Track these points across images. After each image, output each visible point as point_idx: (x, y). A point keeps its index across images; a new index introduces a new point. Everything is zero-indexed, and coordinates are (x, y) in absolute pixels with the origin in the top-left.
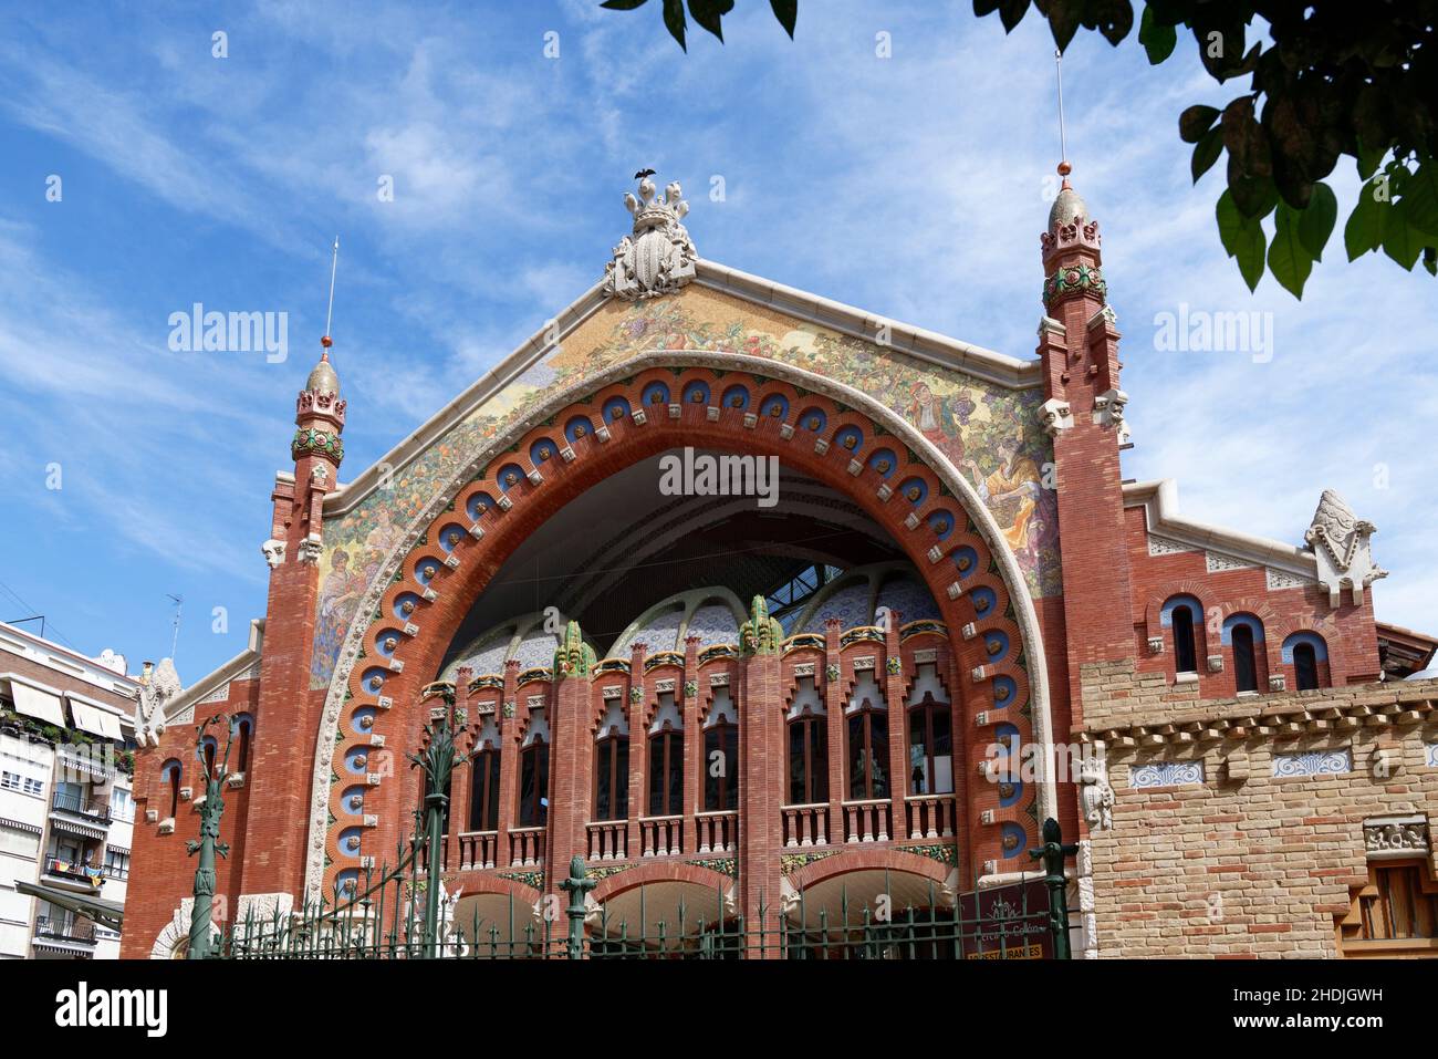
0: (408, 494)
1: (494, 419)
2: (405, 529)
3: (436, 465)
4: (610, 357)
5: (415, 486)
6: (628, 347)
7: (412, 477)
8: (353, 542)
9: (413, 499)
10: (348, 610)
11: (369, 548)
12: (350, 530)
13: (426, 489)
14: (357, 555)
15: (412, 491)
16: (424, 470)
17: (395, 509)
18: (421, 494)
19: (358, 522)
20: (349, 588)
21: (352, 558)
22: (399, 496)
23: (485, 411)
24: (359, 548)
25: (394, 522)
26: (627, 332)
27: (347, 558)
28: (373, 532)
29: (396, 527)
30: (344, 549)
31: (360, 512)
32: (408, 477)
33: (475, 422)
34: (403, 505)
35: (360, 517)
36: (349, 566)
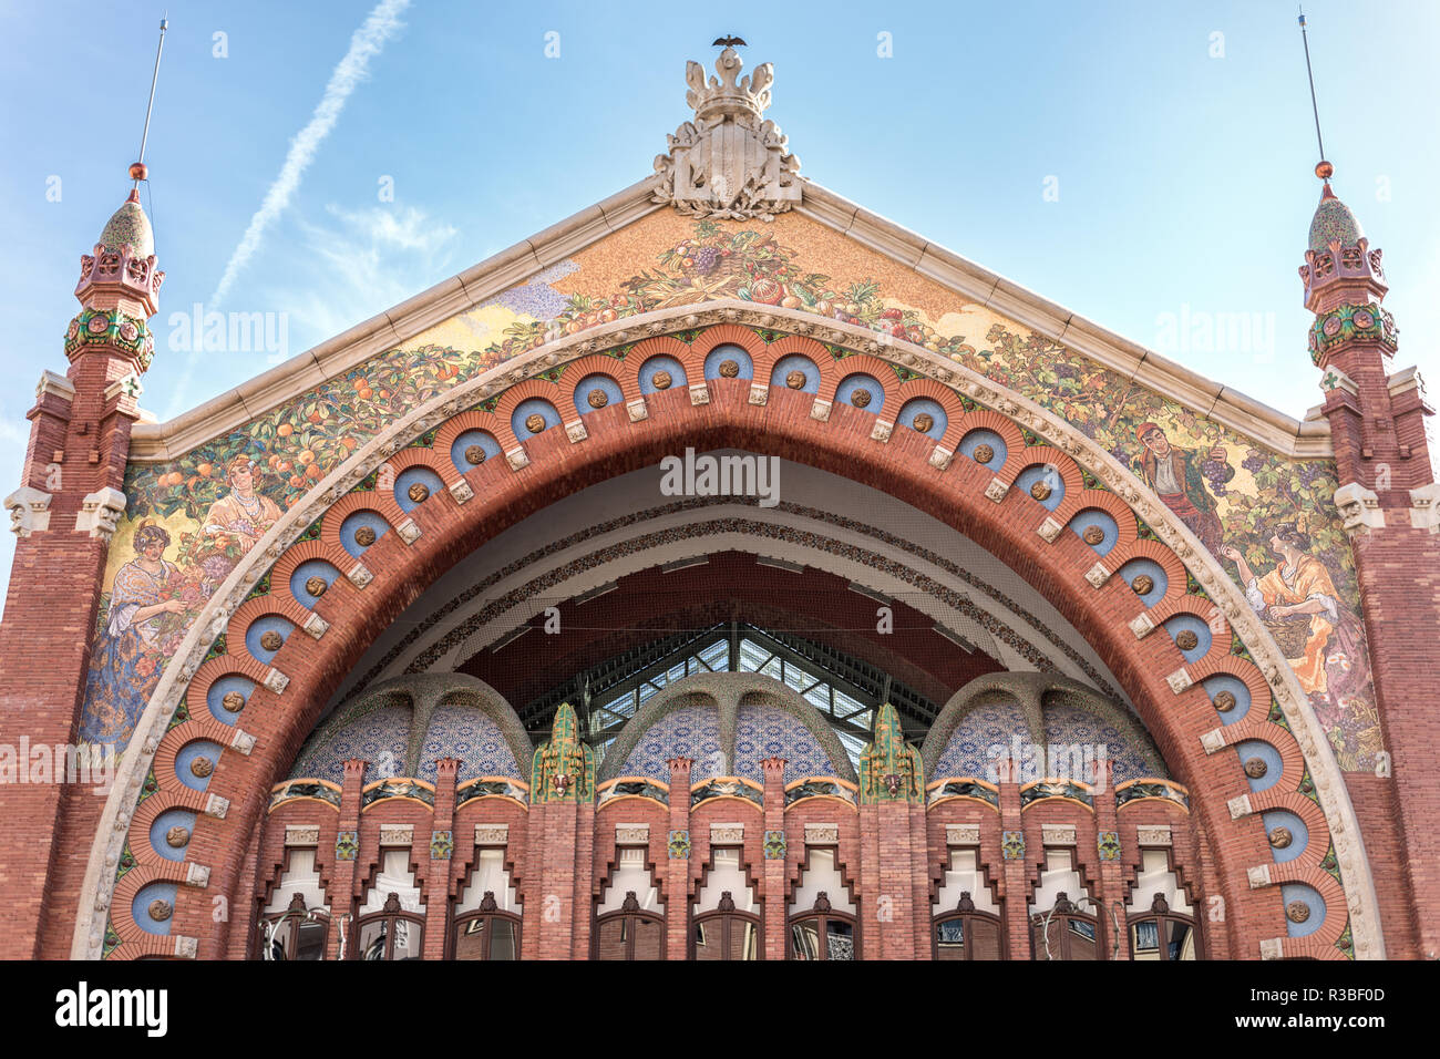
0: (292, 449)
1: (456, 354)
2: (285, 509)
3: (348, 410)
4: (659, 295)
5: (305, 439)
6: (690, 286)
7: (301, 421)
8: (180, 513)
9: (302, 457)
10: (162, 632)
11: (212, 529)
12: (176, 493)
13: (326, 447)
14: (185, 538)
15: (299, 444)
16: (324, 414)
17: (265, 470)
18: (317, 454)
19: (192, 482)
20: (168, 592)
21: (175, 542)
22: (274, 450)
23: (441, 337)
24: (191, 526)
25: (264, 492)
26: (687, 263)
27: (167, 541)
28: (220, 503)
29: (266, 501)
30: (161, 523)
31: (196, 464)
32: (293, 421)
33: (421, 352)
34: (282, 467)
35: (197, 474)
36: (170, 554)
